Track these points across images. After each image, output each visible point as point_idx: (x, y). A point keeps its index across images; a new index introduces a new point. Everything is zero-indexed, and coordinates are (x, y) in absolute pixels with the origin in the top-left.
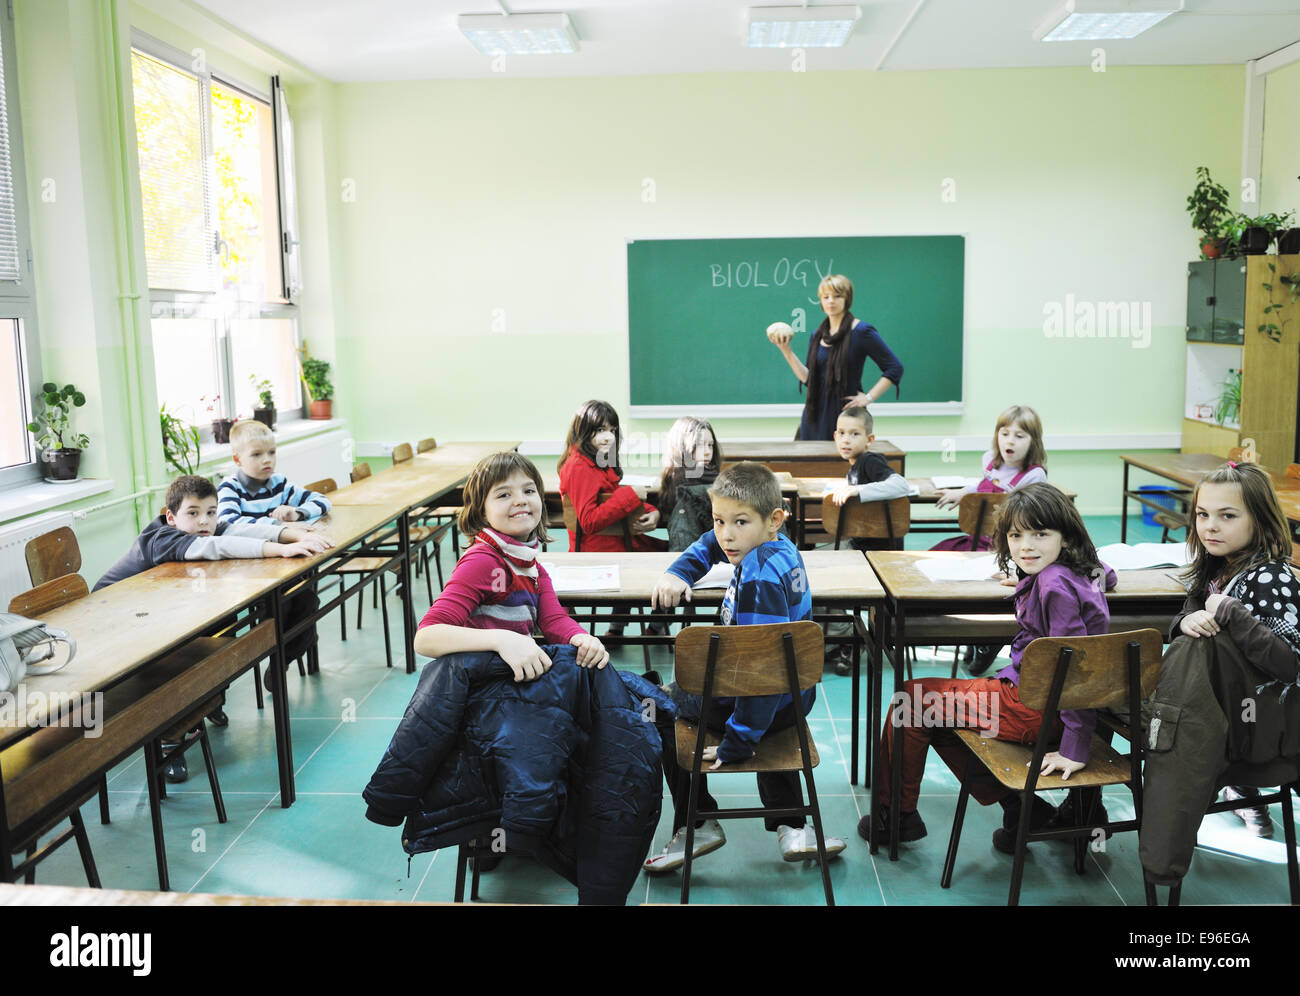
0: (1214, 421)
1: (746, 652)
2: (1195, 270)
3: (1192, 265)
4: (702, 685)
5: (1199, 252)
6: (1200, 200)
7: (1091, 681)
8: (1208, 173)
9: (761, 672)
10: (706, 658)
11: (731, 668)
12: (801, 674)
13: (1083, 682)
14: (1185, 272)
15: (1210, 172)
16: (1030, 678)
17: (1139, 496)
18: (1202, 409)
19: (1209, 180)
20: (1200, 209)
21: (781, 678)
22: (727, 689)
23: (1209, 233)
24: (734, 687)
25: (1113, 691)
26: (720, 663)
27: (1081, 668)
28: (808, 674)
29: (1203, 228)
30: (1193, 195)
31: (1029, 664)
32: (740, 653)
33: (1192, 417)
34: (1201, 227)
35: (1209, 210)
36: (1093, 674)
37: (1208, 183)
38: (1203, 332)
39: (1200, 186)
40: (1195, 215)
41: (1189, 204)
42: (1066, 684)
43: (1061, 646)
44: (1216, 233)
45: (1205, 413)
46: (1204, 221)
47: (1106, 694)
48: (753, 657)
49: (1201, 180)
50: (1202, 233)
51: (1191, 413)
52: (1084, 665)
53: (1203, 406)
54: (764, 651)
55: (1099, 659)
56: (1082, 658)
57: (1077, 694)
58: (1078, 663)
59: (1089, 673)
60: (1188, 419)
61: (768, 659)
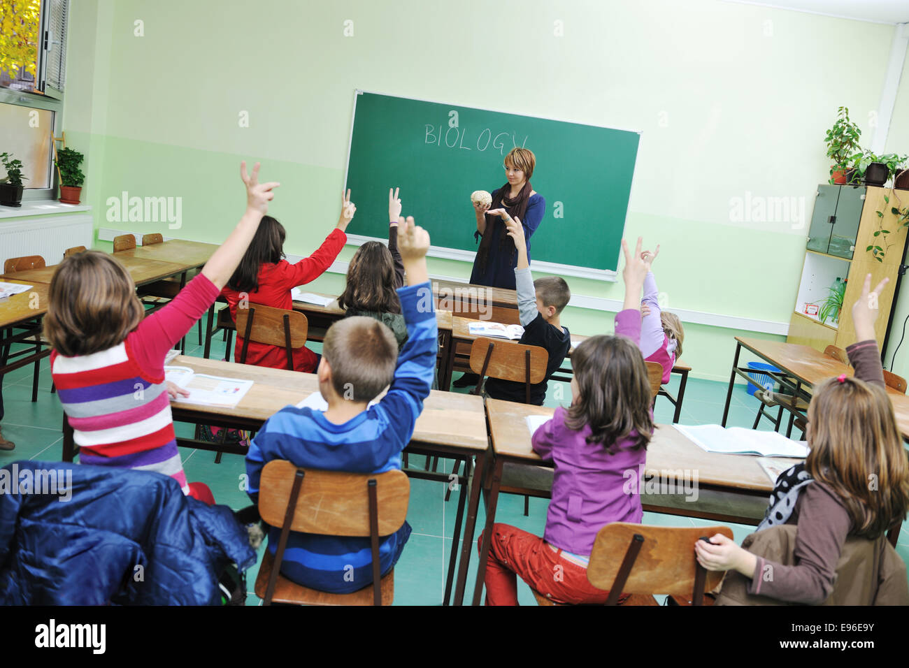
0: (817, 318)
1: (330, 493)
2: (822, 192)
3: (820, 186)
4: (283, 518)
5: (829, 177)
6: (836, 134)
7: (658, 570)
8: (847, 113)
9: (343, 513)
10: (290, 492)
11: (313, 506)
12: (384, 519)
13: (650, 569)
14: (814, 191)
15: (849, 112)
16: (600, 559)
17: (746, 373)
18: (809, 307)
19: (847, 118)
20: (836, 141)
21: (362, 521)
22: (306, 525)
23: (839, 162)
24: (314, 524)
25: (678, 581)
26: (302, 500)
27: (650, 556)
28: (390, 521)
29: (835, 158)
30: (832, 129)
31: (601, 546)
32: (324, 493)
33: (801, 312)
34: (834, 156)
35: (842, 144)
36: (661, 563)
37: (846, 121)
38: (821, 244)
39: (839, 122)
40: (831, 145)
41: (827, 136)
42: (634, 569)
43: (634, 533)
44: (845, 164)
45: (811, 310)
46: (837, 152)
47: (672, 583)
48: (335, 498)
49: (841, 117)
50: (834, 162)
51: (800, 309)
52: (654, 554)
53: (811, 304)
54: (347, 494)
55: (670, 550)
56: (653, 547)
57: (643, 580)
58: (650, 550)
59: (658, 561)
60: (796, 313)
61: (350, 501)
